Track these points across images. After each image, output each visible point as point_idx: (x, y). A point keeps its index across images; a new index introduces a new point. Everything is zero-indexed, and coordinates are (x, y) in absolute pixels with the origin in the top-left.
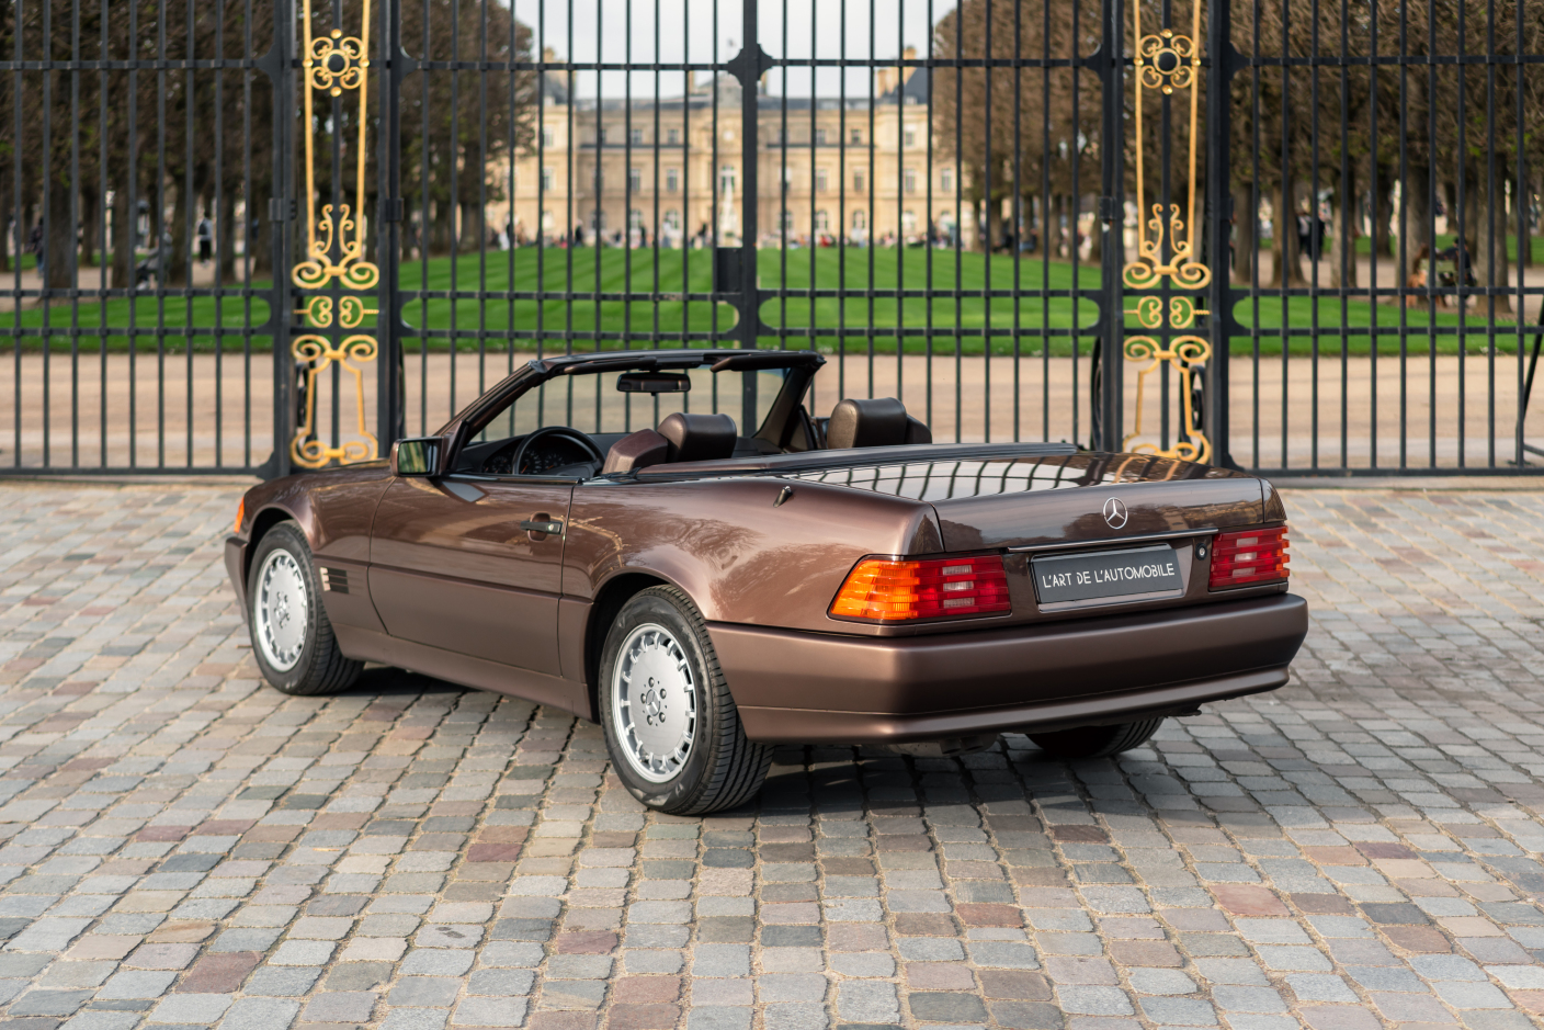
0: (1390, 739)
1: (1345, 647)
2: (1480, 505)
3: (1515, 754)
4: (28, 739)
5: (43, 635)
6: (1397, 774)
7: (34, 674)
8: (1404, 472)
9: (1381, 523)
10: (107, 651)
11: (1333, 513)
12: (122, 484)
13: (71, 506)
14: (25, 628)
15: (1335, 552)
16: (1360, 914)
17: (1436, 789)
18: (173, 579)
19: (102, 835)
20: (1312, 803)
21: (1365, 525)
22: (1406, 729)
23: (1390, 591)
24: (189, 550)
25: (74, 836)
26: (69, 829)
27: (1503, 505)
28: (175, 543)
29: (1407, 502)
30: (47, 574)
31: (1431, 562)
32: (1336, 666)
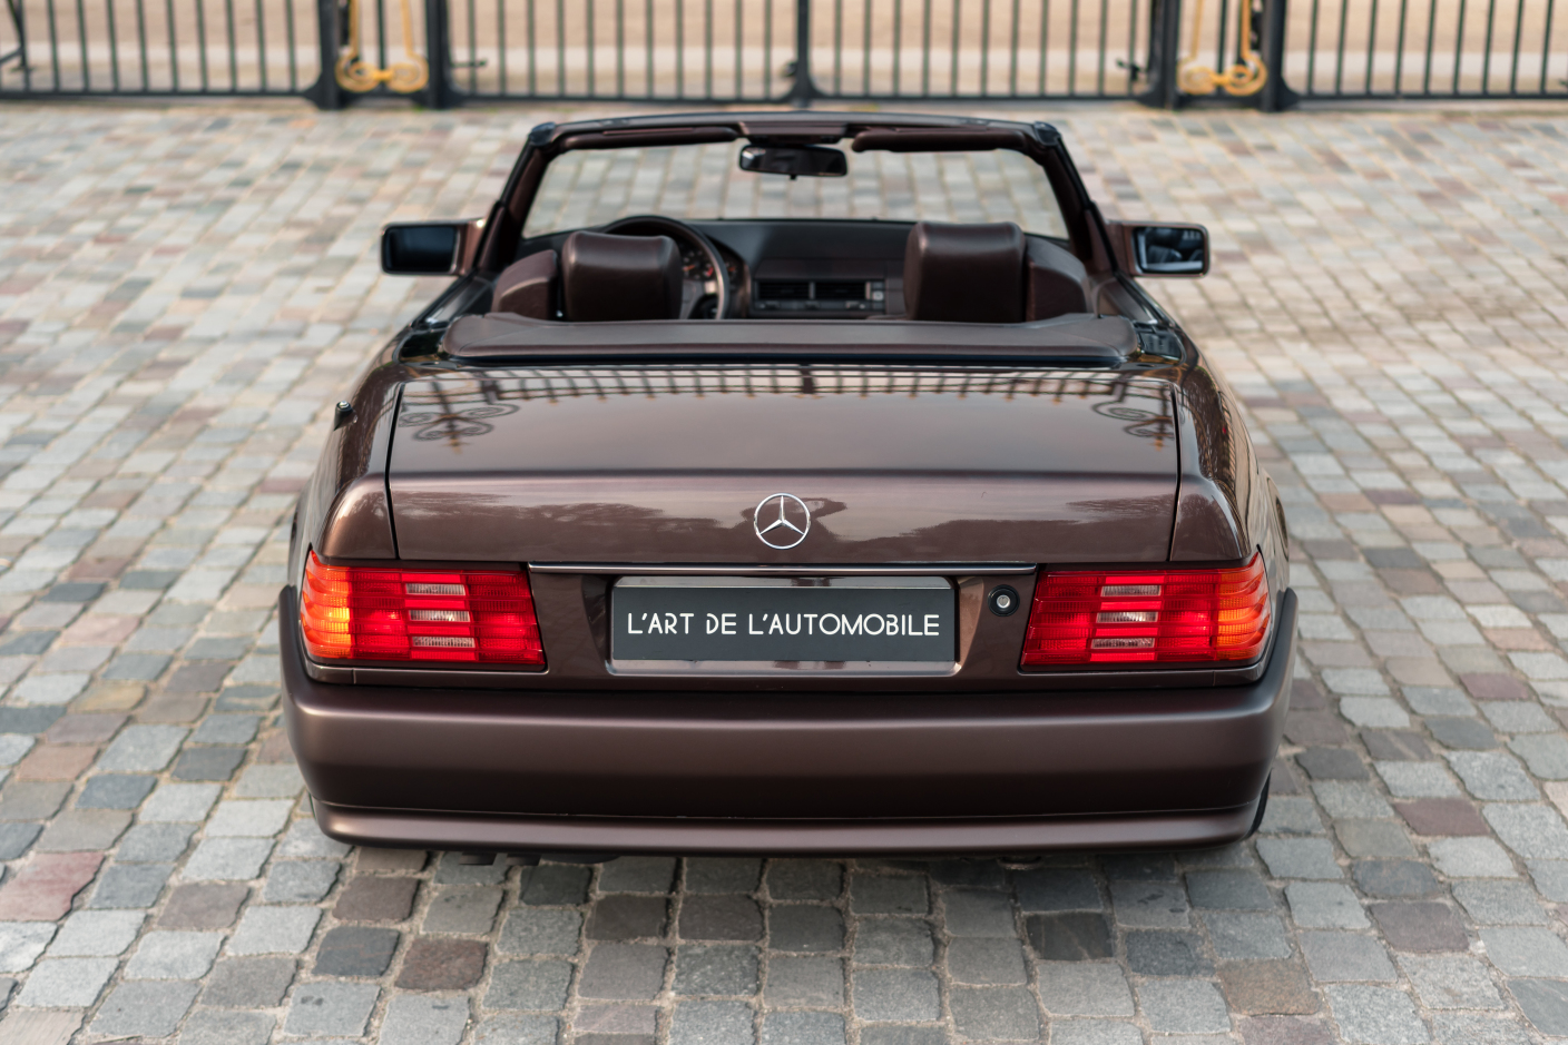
0: (1410, 385)
1: (1378, 288)
2: (1523, 130)
3: (1522, 400)
4: (131, 389)
5: (117, 277)
6: (1411, 420)
7: (122, 317)
8: (1456, 96)
9: (1426, 150)
10: (188, 294)
11: (1382, 141)
12: (164, 107)
13: (119, 132)
14: (100, 269)
15: (1380, 185)
16: (1362, 559)
17: (1444, 435)
18: (239, 214)
19: (226, 487)
20: (1330, 451)
21: (1413, 155)
22: (1425, 373)
23: (1429, 228)
24: (244, 183)
25: (200, 489)
26: (194, 481)
27: (1549, 131)
28: (231, 174)
29: (1456, 127)
30: (111, 208)
31: (1471, 195)
32: (1367, 307)
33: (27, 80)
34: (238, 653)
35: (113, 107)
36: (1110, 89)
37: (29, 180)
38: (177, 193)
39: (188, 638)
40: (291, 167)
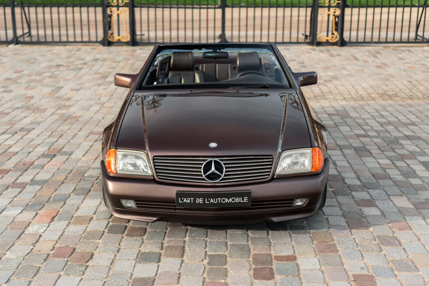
0: (369, 111)
1: (364, 88)
2: (403, 51)
3: (396, 114)
4: (59, 111)
5: (55, 86)
6: (368, 119)
7: (56, 95)
8: (387, 42)
9: (378, 56)
10: (72, 90)
11: (367, 53)
12: (65, 45)
13: (54, 52)
14: (50, 84)
15: (366, 64)
16: (353, 149)
17: (376, 122)
18: (84, 71)
19: (83, 134)
20: (348, 125)
21: (375, 57)
22: (373, 108)
23: (377, 74)
24: (86, 64)
25: (77, 134)
26: (76, 132)
27: (410, 51)
28: (82, 62)
29: (386, 50)
30: (53, 70)
31: (388, 66)
32: (360, 93)
33: (31, 39)
34: (87, 169)
35: (52, 45)
36: (300, 41)
37: (32, 63)
38: (69, 66)
39: (76, 166)
40: (97, 60)
